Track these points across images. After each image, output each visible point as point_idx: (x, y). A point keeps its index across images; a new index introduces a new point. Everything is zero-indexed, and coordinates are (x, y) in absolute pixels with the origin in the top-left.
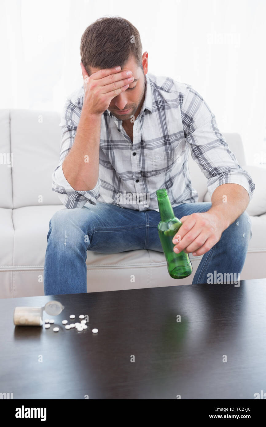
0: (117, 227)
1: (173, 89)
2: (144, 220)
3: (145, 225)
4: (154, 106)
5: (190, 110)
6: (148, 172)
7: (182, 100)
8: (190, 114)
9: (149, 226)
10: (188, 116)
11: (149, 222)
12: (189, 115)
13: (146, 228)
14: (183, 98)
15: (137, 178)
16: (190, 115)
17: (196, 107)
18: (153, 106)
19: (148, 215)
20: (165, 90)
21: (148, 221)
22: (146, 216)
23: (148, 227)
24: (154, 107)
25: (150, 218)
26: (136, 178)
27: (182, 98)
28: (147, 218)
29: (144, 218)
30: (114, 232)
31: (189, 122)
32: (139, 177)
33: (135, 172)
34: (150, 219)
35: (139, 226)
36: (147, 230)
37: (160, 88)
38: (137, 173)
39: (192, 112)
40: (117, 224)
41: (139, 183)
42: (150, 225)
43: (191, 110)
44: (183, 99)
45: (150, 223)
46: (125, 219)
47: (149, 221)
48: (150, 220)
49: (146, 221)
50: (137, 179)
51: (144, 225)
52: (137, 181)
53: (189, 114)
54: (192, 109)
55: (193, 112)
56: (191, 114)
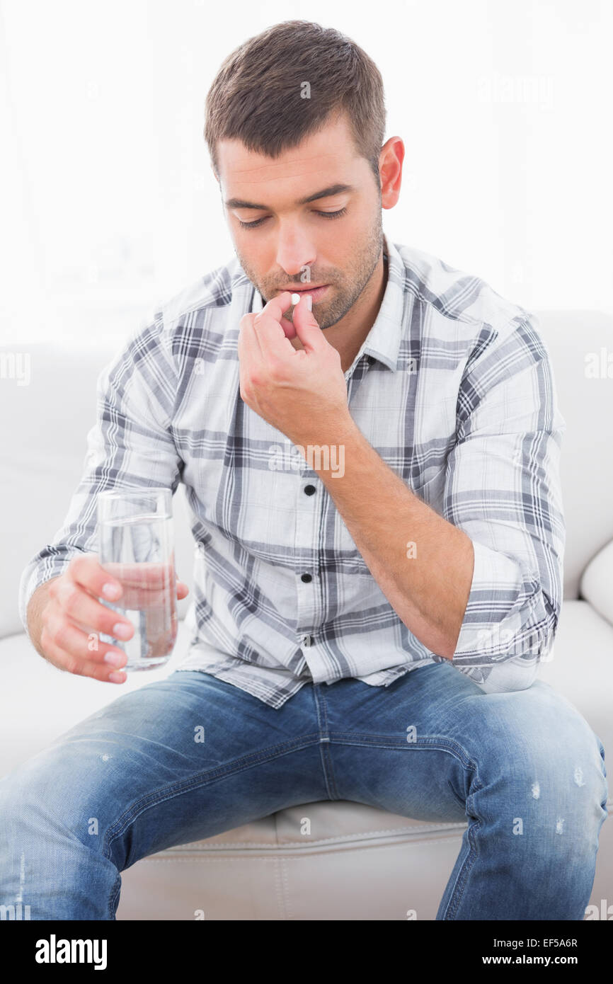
0: (220, 763)
1: (469, 312)
2: (311, 721)
3: (317, 739)
4: (405, 353)
5: (483, 374)
6: (341, 554)
7: (484, 345)
8: (479, 383)
9: (327, 739)
10: (471, 390)
11: (327, 728)
12: (474, 387)
13: (319, 745)
14: (490, 341)
15: (308, 569)
16: (478, 387)
17: (505, 371)
18: (402, 351)
19: (326, 703)
20: (446, 310)
21: (323, 724)
22: (318, 706)
23: (325, 744)
24: (402, 355)
25: (330, 712)
26: (303, 568)
27: (487, 342)
28: (322, 714)
29: (313, 716)
30: (211, 784)
31: (468, 406)
32: (312, 568)
33: (303, 549)
34: (330, 717)
35: (298, 743)
36: (325, 755)
37: (434, 299)
38: (307, 553)
39: (485, 380)
40: (219, 754)
41: (309, 586)
42: (331, 736)
43: (486, 374)
44: (487, 345)
45: (330, 732)
46: (251, 726)
47: (329, 724)
48: (331, 720)
49: (319, 724)
50: (307, 572)
51: (312, 739)
52: (307, 579)
53: (477, 383)
54: (489, 371)
55: (488, 381)
56: (481, 387)
